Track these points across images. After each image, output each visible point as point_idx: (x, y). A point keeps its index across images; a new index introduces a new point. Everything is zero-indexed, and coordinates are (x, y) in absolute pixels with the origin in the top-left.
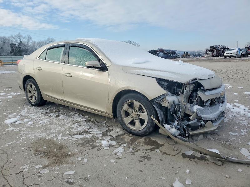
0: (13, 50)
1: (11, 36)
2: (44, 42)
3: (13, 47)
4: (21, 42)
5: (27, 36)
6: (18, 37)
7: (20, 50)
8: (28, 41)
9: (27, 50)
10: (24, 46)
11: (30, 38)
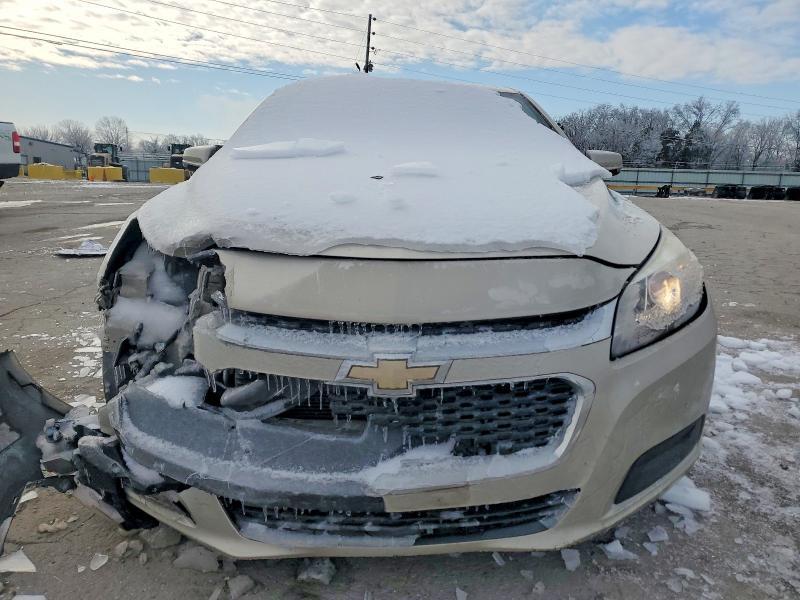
0: (666, 150)
1: (675, 108)
2: (780, 124)
3: (669, 142)
4: (697, 124)
5: (725, 106)
6: (695, 110)
7: (686, 150)
8: (726, 121)
9: (710, 151)
10: (704, 137)
11: (735, 112)
